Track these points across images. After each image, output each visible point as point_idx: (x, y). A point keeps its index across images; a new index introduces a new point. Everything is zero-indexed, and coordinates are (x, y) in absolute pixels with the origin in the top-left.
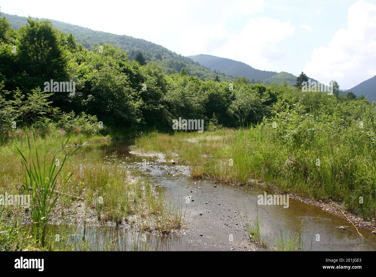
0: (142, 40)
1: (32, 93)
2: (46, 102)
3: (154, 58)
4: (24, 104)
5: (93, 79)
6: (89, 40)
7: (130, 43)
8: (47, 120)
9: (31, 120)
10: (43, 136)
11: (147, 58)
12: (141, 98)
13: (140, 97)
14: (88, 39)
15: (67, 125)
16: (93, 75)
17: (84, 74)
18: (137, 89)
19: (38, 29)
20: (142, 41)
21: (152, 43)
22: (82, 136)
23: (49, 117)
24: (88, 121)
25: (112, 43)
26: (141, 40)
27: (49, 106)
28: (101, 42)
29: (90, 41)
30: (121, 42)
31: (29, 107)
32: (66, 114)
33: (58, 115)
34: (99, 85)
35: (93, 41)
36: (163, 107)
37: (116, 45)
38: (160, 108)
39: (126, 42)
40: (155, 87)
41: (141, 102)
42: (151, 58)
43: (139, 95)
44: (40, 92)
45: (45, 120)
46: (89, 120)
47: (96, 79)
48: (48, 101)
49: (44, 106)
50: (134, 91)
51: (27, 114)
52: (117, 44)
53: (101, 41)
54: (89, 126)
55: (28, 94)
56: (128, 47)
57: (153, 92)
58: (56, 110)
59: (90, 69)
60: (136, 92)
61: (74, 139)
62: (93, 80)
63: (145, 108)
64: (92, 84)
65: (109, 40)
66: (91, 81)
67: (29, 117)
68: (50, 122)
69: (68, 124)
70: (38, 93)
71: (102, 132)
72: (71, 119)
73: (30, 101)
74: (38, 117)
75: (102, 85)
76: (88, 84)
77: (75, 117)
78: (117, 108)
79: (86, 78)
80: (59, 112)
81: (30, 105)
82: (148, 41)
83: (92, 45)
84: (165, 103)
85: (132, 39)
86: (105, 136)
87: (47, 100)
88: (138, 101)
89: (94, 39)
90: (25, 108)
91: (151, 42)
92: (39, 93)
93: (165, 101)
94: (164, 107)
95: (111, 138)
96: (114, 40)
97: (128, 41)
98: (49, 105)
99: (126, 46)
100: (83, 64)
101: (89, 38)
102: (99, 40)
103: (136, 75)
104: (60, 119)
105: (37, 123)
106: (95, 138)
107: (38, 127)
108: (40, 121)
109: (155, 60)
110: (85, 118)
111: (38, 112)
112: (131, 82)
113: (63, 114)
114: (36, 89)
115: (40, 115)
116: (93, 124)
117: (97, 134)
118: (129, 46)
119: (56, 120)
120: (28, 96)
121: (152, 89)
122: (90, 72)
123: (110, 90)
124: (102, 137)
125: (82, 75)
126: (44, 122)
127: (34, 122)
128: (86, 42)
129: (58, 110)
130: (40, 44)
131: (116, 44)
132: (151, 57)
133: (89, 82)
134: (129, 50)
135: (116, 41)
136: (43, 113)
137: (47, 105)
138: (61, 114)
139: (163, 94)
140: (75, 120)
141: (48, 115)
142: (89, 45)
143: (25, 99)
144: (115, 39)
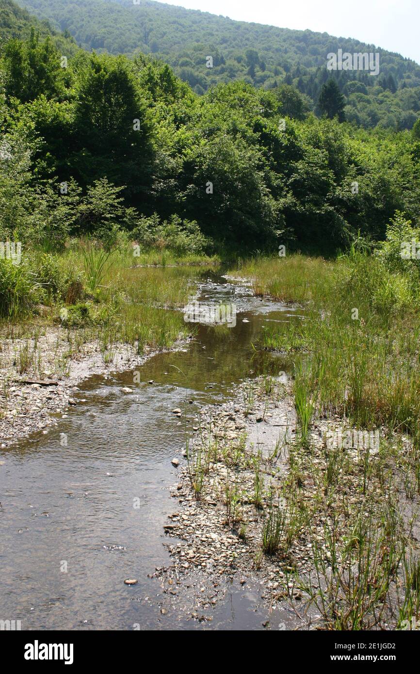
0: (352, 42)
1: (94, 186)
2: (114, 199)
3: (377, 87)
4: (82, 202)
5: (198, 157)
6: (224, 45)
7: (321, 50)
8: (115, 227)
9: (91, 225)
10: (108, 249)
11: (358, 87)
12: (291, 192)
13: (289, 190)
14: (221, 44)
15: (147, 236)
16: (200, 150)
17: (185, 148)
18: (285, 174)
19: (107, 77)
20: (351, 45)
21: (377, 48)
22: (167, 253)
23: (120, 223)
24: (182, 230)
25: (278, 50)
26: (349, 40)
27: (119, 206)
28: (251, 51)
29: (226, 48)
30: (298, 47)
31: (89, 206)
32: (145, 218)
33: (133, 219)
34: (207, 169)
35: (234, 47)
36: (331, 208)
37: (286, 56)
38: (326, 211)
39: (311, 47)
40: (319, 172)
41: (289, 199)
42: (367, 88)
43: (287, 186)
44: (107, 184)
45: (112, 226)
46: (185, 229)
47: (204, 157)
48: (118, 197)
49: (112, 206)
50: (279, 178)
51: (87, 218)
52: (288, 55)
53: (251, 48)
54: (182, 239)
55: (89, 187)
56: (316, 60)
57: (316, 178)
58: (129, 211)
59: (197, 137)
60: (282, 178)
61: (155, 257)
62: (198, 160)
63: (296, 210)
64: (197, 166)
65: (269, 44)
66: (194, 161)
67: (89, 222)
68: (120, 229)
69: (148, 233)
70: (103, 186)
71: (208, 251)
72: (154, 227)
73: (91, 198)
74: (102, 221)
75: (213, 169)
76: (189, 166)
77: (160, 223)
78: (240, 209)
79: (186, 156)
80: (135, 215)
81: (91, 203)
82: (367, 43)
83: (230, 58)
84: (337, 202)
85: (327, 41)
86: (210, 257)
87: (116, 196)
88: (285, 196)
89: (237, 42)
90: (82, 207)
91: (374, 46)
92: (105, 185)
93: (338, 198)
94: (335, 209)
95: (220, 260)
96: (282, 44)
97: (316, 46)
98: (118, 203)
99: (311, 58)
100: (183, 128)
101: (224, 41)
102: (247, 45)
103: (286, 146)
104: (137, 225)
105: (101, 231)
106: (191, 257)
107: (101, 237)
108: (103, 227)
109: (379, 92)
110: (178, 224)
111: (103, 214)
112: (274, 161)
113: (141, 218)
114: (100, 180)
115: (106, 219)
116: (192, 236)
117: (198, 252)
118: (319, 57)
119: (130, 228)
120: (89, 190)
121: (314, 175)
122: (194, 144)
123: (228, 177)
124: (204, 258)
125: (180, 148)
126: (110, 229)
127: (96, 230)
128: (217, 51)
129: (134, 211)
130: (109, 101)
131: (286, 52)
132: (369, 85)
133: (191, 163)
134: (316, 68)
135: (286, 45)
136: (110, 215)
137: (116, 204)
138: (139, 219)
139: (335, 184)
140: (161, 227)
141: (117, 219)
142: (222, 58)
143: (84, 193)
144: (284, 41)
